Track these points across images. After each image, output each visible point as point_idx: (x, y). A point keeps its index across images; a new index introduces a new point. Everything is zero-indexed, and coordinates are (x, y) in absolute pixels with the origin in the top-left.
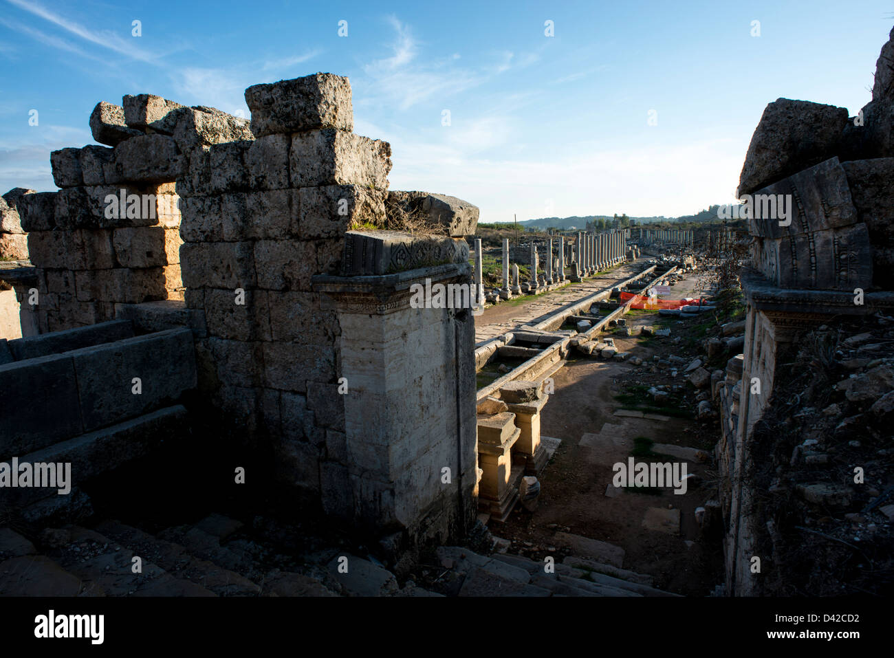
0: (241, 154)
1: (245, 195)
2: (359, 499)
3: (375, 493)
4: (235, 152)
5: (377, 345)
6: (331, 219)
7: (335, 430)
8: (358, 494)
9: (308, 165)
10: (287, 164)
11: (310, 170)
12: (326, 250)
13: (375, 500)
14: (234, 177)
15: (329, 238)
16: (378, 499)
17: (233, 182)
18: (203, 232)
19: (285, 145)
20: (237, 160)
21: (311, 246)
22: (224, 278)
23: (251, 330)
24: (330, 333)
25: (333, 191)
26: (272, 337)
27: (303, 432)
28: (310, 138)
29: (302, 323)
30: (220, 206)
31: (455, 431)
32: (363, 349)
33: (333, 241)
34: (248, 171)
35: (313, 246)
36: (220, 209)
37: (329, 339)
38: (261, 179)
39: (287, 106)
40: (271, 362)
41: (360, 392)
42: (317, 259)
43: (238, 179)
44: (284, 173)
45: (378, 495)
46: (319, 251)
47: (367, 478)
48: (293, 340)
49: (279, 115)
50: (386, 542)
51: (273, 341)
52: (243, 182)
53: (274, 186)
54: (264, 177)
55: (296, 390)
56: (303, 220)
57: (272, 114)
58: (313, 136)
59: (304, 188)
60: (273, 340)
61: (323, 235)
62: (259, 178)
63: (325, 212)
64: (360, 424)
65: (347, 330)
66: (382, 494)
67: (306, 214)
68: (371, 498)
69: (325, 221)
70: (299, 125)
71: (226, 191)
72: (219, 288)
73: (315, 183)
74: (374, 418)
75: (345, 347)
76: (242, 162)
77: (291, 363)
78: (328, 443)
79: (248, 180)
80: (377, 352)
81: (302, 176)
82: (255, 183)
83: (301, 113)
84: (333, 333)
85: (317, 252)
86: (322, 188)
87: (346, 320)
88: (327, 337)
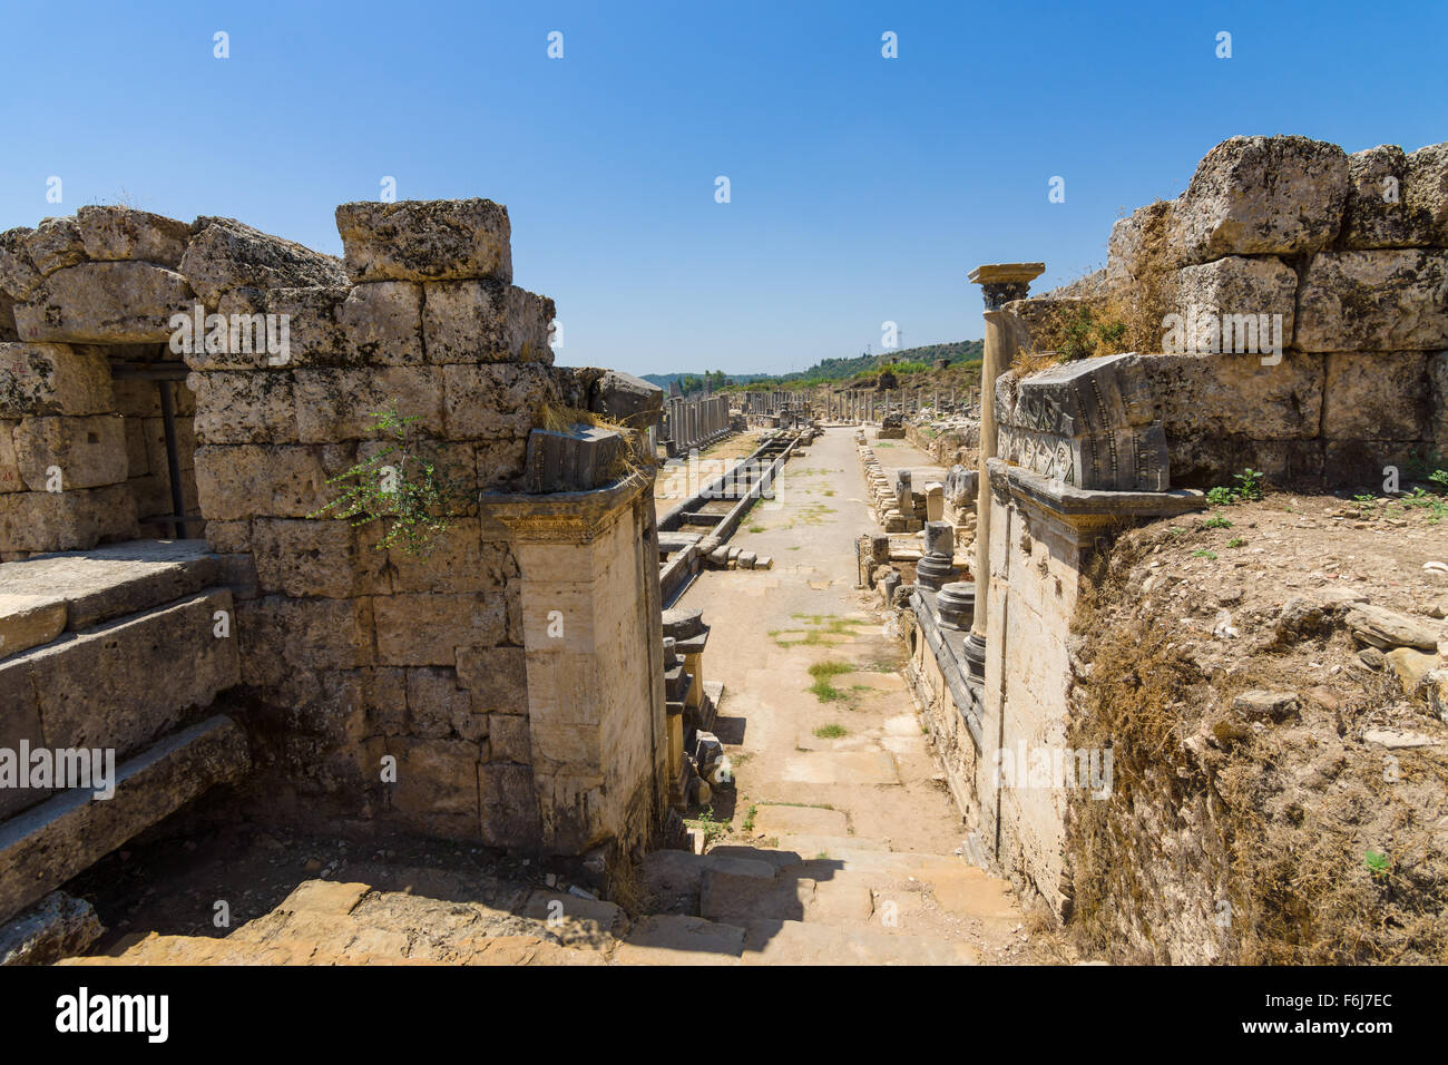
0: (331, 308)
1: (339, 372)
2: (550, 807)
3: (577, 795)
4: (320, 305)
5: (581, 586)
6: (501, 412)
7: (506, 714)
8: (549, 801)
9: (458, 331)
10: (421, 328)
11: (462, 339)
12: (491, 455)
13: (578, 804)
14: (319, 343)
15: (498, 439)
16: (582, 802)
17: (317, 352)
18: (249, 429)
19: (415, 300)
20: (325, 317)
21: (465, 451)
22: (299, 501)
23: (354, 581)
24: (498, 574)
25: (503, 372)
26: (392, 587)
27: (451, 725)
28: (462, 292)
29: (449, 564)
30: (291, 388)
31: (647, 691)
32: (559, 593)
33: (503, 443)
34: (343, 334)
35: (469, 451)
36: (290, 393)
37: (497, 583)
38: (369, 348)
39: (421, 242)
40: (389, 626)
41: (554, 653)
42: (475, 469)
43: (327, 347)
44: (414, 342)
45: (582, 796)
46: (480, 457)
47: (564, 776)
48: (431, 589)
49: (406, 254)
50: (595, 863)
51: (393, 595)
52: (335, 352)
53: (396, 360)
54: (375, 346)
55: (436, 663)
56: (451, 412)
57: (394, 251)
58: (467, 291)
59: (454, 367)
60: (394, 593)
61: (486, 435)
62: (365, 346)
63: (490, 401)
64: (553, 699)
65: (532, 568)
66: (589, 794)
67: (456, 403)
68: (571, 802)
69: (490, 414)
70: (445, 272)
71: (303, 365)
72: (289, 518)
73: (472, 359)
74: (577, 689)
75: (529, 592)
76: (334, 320)
77: (428, 624)
78: (494, 736)
79: (344, 349)
80: (581, 595)
81: (447, 349)
82: (357, 354)
83: (448, 256)
84: (503, 573)
85: (475, 459)
86: (485, 367)
87: (528, 555)
88: (493, 580)
